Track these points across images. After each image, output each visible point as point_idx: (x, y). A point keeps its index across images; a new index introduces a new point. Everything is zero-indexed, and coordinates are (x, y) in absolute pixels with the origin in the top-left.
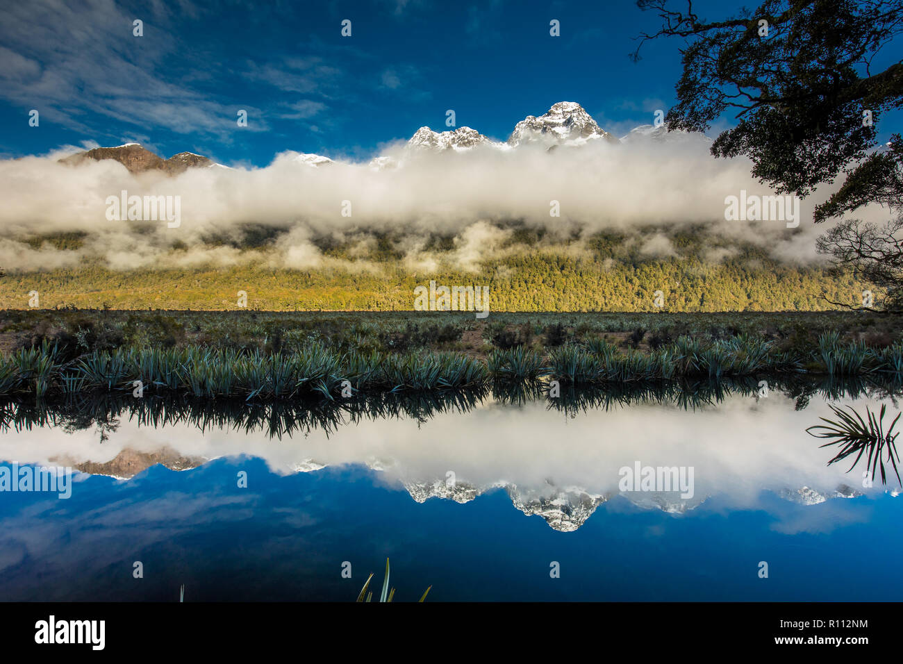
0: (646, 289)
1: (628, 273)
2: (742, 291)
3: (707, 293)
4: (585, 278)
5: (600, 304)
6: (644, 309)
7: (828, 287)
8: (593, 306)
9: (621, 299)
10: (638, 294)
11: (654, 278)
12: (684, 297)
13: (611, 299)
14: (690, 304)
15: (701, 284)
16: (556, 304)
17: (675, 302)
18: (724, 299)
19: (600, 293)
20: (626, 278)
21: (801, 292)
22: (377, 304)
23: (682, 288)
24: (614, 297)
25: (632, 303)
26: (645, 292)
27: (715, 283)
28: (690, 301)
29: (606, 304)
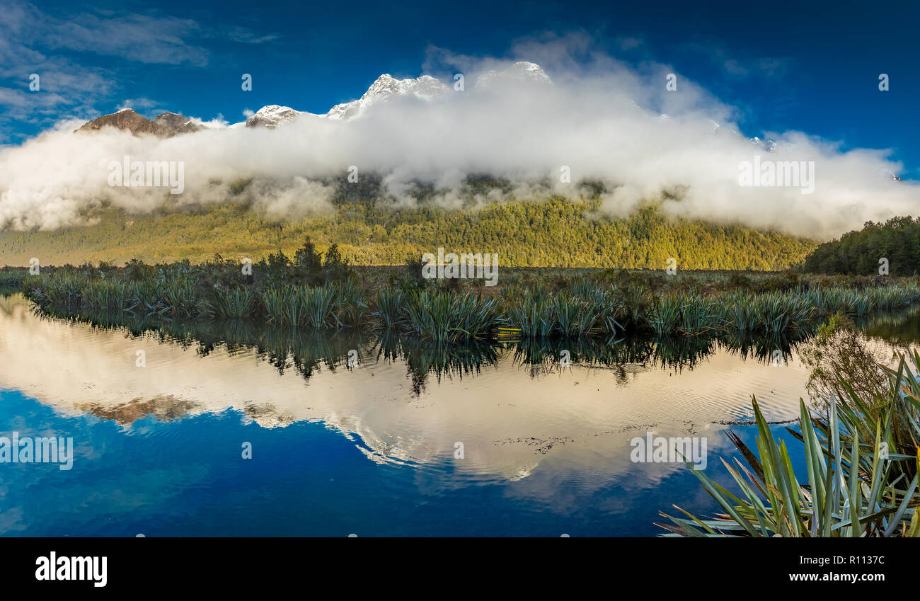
0: (603, 246)
1: (589, 229)
2: (675, 251)
3: (651, 252)
4: (552, 233)
5: (566, 259)
6: (603, 265)
7: (729, 249)
8: (561, 262)
9: (584, 255)
10: (597, 251)
11: (610, 236)
12: (634, 255)
13: (575, 255)
14: (639, 262)
15: (647, 244)
16: (528, 259)
17: (627, 259)
18: (662, 257)
19: (566, 249)
20: (587, 235)
21: (713, 253)
22: (356, 258)
23: (632, 247)
24: (578, 253)
25: (593, 259)
26: (603, 249)
27: (656, 243)
28: (639, 259)
29: (571, 260)
